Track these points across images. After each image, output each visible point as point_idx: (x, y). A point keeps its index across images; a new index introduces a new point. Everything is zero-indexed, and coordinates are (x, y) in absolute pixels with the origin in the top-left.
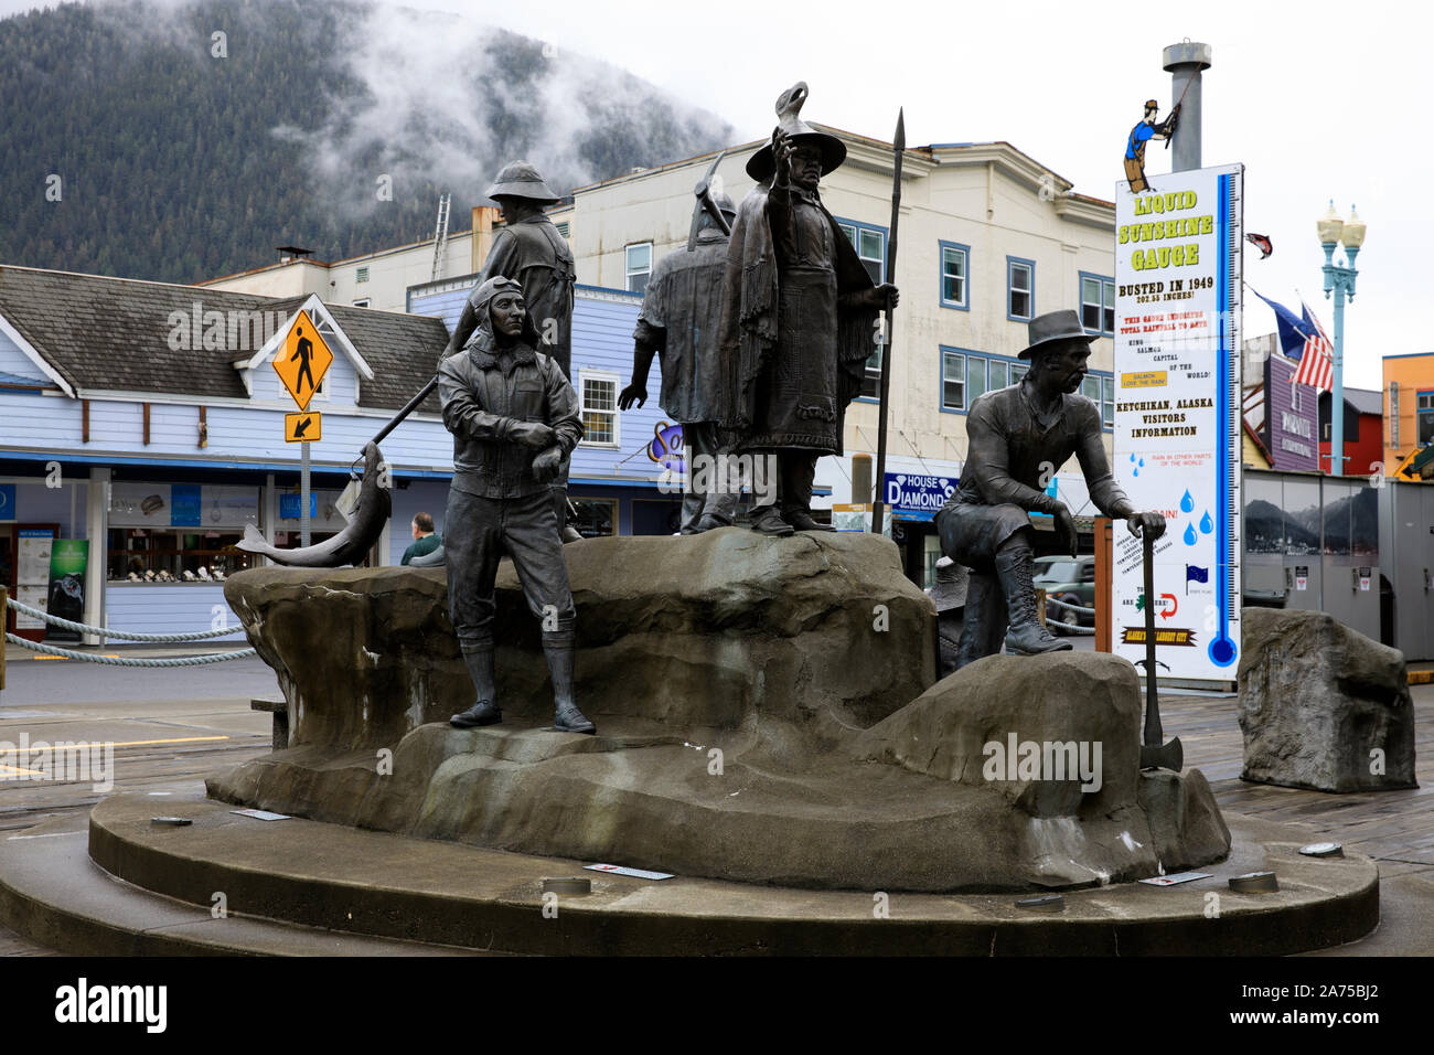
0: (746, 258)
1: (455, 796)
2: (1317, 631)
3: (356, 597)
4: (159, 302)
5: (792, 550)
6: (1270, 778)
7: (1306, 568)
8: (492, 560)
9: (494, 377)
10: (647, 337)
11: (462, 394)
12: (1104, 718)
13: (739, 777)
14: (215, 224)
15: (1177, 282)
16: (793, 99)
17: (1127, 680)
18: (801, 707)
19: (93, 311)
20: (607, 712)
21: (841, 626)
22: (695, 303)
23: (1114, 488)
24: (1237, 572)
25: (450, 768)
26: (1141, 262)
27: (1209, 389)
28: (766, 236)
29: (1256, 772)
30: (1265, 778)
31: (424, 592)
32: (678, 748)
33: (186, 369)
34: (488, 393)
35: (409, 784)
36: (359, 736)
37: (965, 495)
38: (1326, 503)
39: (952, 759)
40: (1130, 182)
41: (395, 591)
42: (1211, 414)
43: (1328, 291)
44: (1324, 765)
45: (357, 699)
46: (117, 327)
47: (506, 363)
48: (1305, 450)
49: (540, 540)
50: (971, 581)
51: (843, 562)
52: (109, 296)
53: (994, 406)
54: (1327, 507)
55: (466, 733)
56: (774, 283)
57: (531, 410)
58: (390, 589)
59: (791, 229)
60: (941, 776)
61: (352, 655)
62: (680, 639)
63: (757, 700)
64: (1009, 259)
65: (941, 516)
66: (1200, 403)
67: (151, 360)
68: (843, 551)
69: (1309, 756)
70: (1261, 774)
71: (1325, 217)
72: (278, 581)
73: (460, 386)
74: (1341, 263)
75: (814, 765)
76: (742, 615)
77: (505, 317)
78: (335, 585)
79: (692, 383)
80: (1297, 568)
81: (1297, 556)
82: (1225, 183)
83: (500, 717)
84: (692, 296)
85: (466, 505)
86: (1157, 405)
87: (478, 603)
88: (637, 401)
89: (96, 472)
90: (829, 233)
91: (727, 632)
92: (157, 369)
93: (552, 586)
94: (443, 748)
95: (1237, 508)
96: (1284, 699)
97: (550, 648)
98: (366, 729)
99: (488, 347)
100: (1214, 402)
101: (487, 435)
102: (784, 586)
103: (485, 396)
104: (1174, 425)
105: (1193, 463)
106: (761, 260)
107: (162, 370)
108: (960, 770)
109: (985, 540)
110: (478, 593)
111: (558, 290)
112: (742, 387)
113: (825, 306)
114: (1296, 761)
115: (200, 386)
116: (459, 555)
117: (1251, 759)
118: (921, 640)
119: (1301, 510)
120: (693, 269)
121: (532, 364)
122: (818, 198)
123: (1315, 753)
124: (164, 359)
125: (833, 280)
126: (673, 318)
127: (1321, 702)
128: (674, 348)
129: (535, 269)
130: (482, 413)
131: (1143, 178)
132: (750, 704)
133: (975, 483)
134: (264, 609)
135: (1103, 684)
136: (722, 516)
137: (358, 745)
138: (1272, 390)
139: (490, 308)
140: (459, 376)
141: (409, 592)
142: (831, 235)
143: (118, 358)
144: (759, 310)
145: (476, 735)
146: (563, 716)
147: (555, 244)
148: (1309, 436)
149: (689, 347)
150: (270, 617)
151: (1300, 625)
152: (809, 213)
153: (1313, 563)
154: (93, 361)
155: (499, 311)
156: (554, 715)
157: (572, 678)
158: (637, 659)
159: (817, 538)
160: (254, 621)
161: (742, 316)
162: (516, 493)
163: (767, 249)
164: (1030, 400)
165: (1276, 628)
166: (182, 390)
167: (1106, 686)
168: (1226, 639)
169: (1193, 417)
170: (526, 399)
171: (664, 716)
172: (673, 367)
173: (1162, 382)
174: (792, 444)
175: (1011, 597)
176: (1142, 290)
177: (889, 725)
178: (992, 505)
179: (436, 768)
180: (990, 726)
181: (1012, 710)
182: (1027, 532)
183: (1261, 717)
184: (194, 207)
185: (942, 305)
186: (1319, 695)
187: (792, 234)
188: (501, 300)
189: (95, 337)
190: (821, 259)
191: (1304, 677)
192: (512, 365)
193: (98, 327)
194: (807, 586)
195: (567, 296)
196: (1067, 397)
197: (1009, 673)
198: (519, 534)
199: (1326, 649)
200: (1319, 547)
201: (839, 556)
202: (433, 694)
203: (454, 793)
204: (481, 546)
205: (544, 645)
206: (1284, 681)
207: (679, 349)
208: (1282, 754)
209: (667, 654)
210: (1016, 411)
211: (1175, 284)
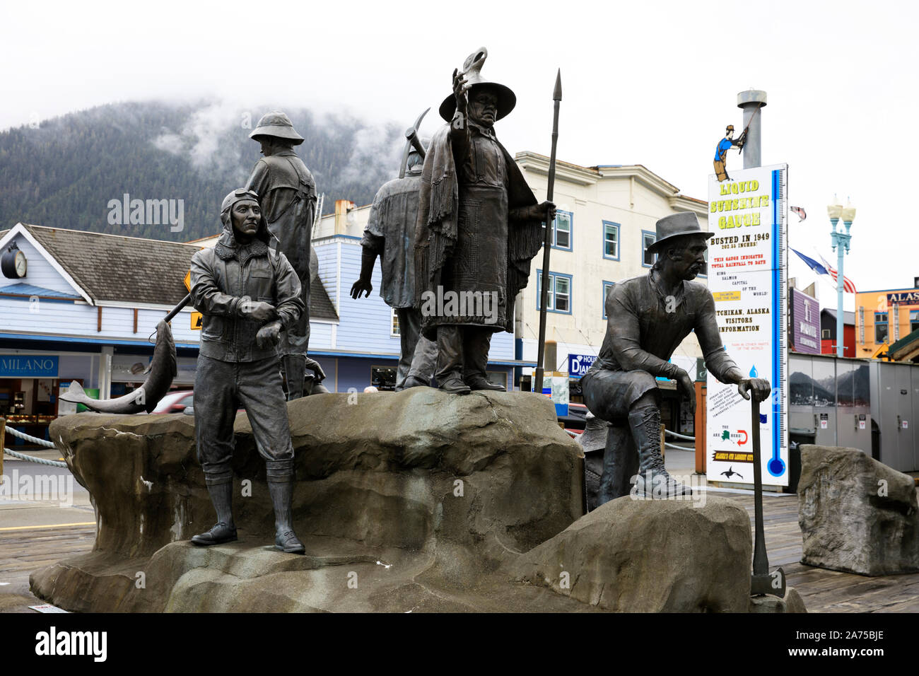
0: (434, 176)
1: (188, 604)
2: (854, 462)
3: (138, 438)
4: (145, 250)
5: (468, 406)
6: (821, 564)
7: (826, 415)
8: (230, 411)
9: (234, 266)
10: (370, 244)
11: (205, 279)
12: (721, 555)
13: (414, 596)
14: (207, 216)
15: (747, 236)
16: (476, 60)
17: (740, 521)
18: (472, 532)
19: (108, 255)
20: (321, 533)
21: (506, 467)
22: (406, 218)
23: (726, 358)
24: (785, 417)
25: (188, 580)
26: (724, 223)
27: (767, 302)
28: (448, 158)
29: (812, 559)
30: (818, 564)
31: (186, 435)
32: (370, 565)
33: (160, 289)
34: (227, 279)
35: (155, 592)
36: (136, 546)
37: (604, 363)
38: (838, 374)
39: (591, 586)
40: (717, 175)
41: (164, 434)
42: (769, 318)
43: (834, 247)
44: (860, 556)
45: (136, 517)
46: (120, 264)
47: (244, 256)
48: (813, 344)
49: (267, 396)
50: (609, 432)
51: (508, 415)
52: (117, 247)
53: (628, 290)
54: (840, 377)
55: (202, 551)
56: (454, 195)
57: (262, 292)
58: (162, 432)
59: (471, 155)
60: (581, 600)
61: (133, 483)
62: (378, 475)
63: (436, 527)
64: (643, 232)
65: (586, 380)
66: (761, 311)
67: (139, 284)
68: (509, 407)
69: (850, 549)
70: (815, 560)
71: (832, 204)
72: (85, 424)
73: (204, 273)
74: (841, 231)
75: (480, 583)
76: (427, 457)
77: (243, 220)
78: (123, 428)
79: (403, 278)
80: (821, 415)
81: (822, 407)
82: (776, 175)
83: (236, 536)
84: (404, 214)
85: (209, 367)
86: (734, 312)
87: (218, 445)
88: (365, 292)
89: (104, 348)
90: (501, 160)
91: (414, 470)
92: (143, 289)
93: (275, 433)
94: (183, 563)
95: (785, 377)
96: (832, 509)
97: (272, 482)
98: (141, 541)
99: (229, 243)
100: (771, 310)
101: (222, 311)
102: (460, 435)
103: (224, 282)
104: (745, 324)
105: (757, 348)
106: (445, 176)
107: (146, 290)
108: (598, 595)
109: (620, 399)
110: (218, 437)
111: (300, 206)
112: (430, 276)
113: (498, 215)
114: (841, 552)
115: (168, 299)
116: (203, 407)
117: (808, 550)
118: (571, 478)
119: (823, 378)
120: (405, 193)
121: (264, 257)
122: (494, 134)
123: (854, 548)
124: (148, 283)
125: (504, 195)
126: (390, 229)
127: (858, 512)
128: (390, 252)
129: (282, 189)
130: (219, 294)
131: (725, 172)
132: (431, 530)
133: (612, 354)
134: (74, 445)
135: (720, 526)
136: (422, 377)
137: (135, 553)
138: (795, 309)
139: (232, 213)
140: (204, 264)
141: (176, 435)
142: (504, 161)
143: (120, 282)
144: (442, 215)
145: (211, 552)
146: (280, 538)
147: (299, 173)
148: (815, 336)
149: (401, 251)
150: (78, 451)
151: (842, 458)
152: (486, 145)
153: (831, 411)
154: (105, 284)
155: (239, 214)
156: (275, 537)
157: (290, 506)
158: (343, 491)
159: (489, 396)
160: (68, 455)
161: (430, 220)
162: (248, 358)
163: (449, 167)
164: (658, 285)
165: (825, 459)
166: (157, 302)
167: (723, 528)
168: (778, 459)
169: (757, 320)
170: (258, 284)
171: (362, 538)
172: (389, 266)
173: (737, 298)
174: (470, 322)
175: (641, 447)
176: (725, 241)
177: (541, 552)
178: (626, 371)
179: (177, 579)
180: (623, 558)
181: (641, 546)
182: (655, 394)
183: (815, 521)
184: (196, 207)
185: (604, 258)
186: (856, 506)
187: (472, 159)
188: (241, 206)
189: (107, 270)
190: (494, 179)
191: (846, 494)
192: (248, 257)
193: (109, 265)
194: (478, 434)
195: (308, 212)
196: (688, 284)
197: (639, 514)
198: (250, 390)
199: (861, 475)
200: (834, 402)
201: (506, 411)
202: (190, 515)
203: (187, 602)
204: (220, 400)
205: (268, 480)
206: (831, 497)
207: (394, 252)
208: (830, 547)
209: (367, 488)
210: (646, 295)
211: (745, 238)
